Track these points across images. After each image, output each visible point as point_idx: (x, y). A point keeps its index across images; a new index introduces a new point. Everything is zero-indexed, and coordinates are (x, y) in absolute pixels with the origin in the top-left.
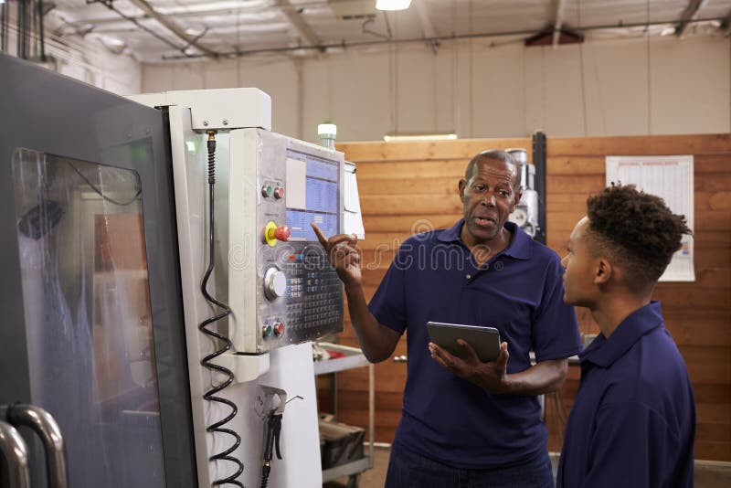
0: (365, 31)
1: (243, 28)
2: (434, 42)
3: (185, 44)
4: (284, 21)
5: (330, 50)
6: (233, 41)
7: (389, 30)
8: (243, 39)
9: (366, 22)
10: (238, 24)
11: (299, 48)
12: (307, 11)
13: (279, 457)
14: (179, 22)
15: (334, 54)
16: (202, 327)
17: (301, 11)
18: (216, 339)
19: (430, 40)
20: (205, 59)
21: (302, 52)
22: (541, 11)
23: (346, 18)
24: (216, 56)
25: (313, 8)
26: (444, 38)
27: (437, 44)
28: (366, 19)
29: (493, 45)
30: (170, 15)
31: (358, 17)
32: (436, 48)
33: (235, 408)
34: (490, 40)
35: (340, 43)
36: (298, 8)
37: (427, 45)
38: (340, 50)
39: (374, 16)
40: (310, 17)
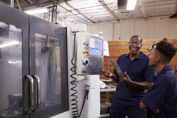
0: (127, 16)
1: (100, 16)
3: (87, 20)
4: (110, 14)
5: (121, 21)
6: (98, 19)
7: (132, 15)
8: (100, 19)
10: (99, 15)
11: (113, 20)
12: (115, 12)
13: (88, 100)
14: (86, 15)
15: (122, 21)
16: (71, 69)
18: (74, 72)
19: (145, 17)
20: (92, 23)
21: (114, 21)
22: (174, 9)
23: (122, 13)
24: (94, 22)
26: (149, 17)
28: (127, 13)
29: (161, 18)
30: (84, 13)
31: (125, 12)
32: (146, 20)
33: (76, 86)
34: (160, 17)
35: (123, 19)
36: (113, 11)
37: (144, 19)
38: (123, 21)
39: (129, 12)
40: (116, 13)
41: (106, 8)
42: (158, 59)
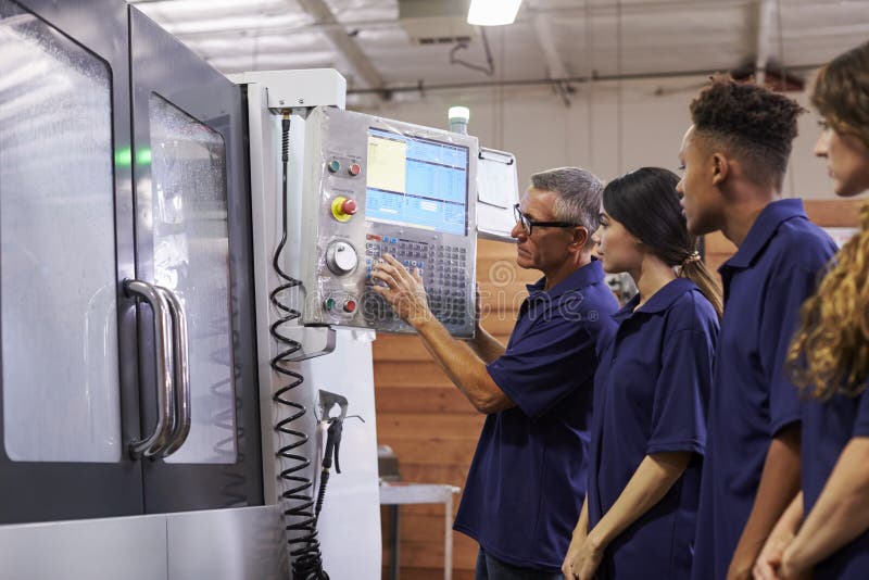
0: (453, 62)
2: (564, 85)
4: (329, 50)
5: (399, 97)
7: (490, 60)
9: (456, 49)
12: (363, 35)
13: (338, 471)
15: (406, 102)
16: (271, 297)
17: (355, 33)
19: (559, 82)
22: (733, 39)
23: (425, 41)
25: (374, 29)
26: (581, 80)
27: (571, 90)
28: (455, 44)
29: (660, 92)
31: (443, 40)
32: (568, 96)
33: (300, 379)
35: (415, 84)
36: (350, 29)
37: (555, 91)
38: (415, 96)
39: (467, 39)
40: (369, 43)
41: (305, 9)
42: (718, 171)
